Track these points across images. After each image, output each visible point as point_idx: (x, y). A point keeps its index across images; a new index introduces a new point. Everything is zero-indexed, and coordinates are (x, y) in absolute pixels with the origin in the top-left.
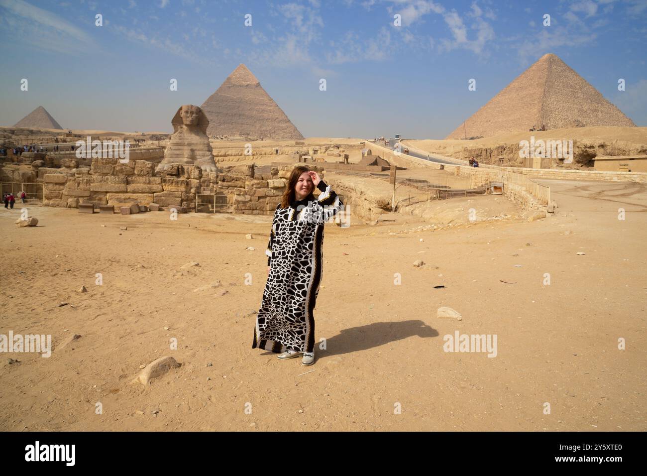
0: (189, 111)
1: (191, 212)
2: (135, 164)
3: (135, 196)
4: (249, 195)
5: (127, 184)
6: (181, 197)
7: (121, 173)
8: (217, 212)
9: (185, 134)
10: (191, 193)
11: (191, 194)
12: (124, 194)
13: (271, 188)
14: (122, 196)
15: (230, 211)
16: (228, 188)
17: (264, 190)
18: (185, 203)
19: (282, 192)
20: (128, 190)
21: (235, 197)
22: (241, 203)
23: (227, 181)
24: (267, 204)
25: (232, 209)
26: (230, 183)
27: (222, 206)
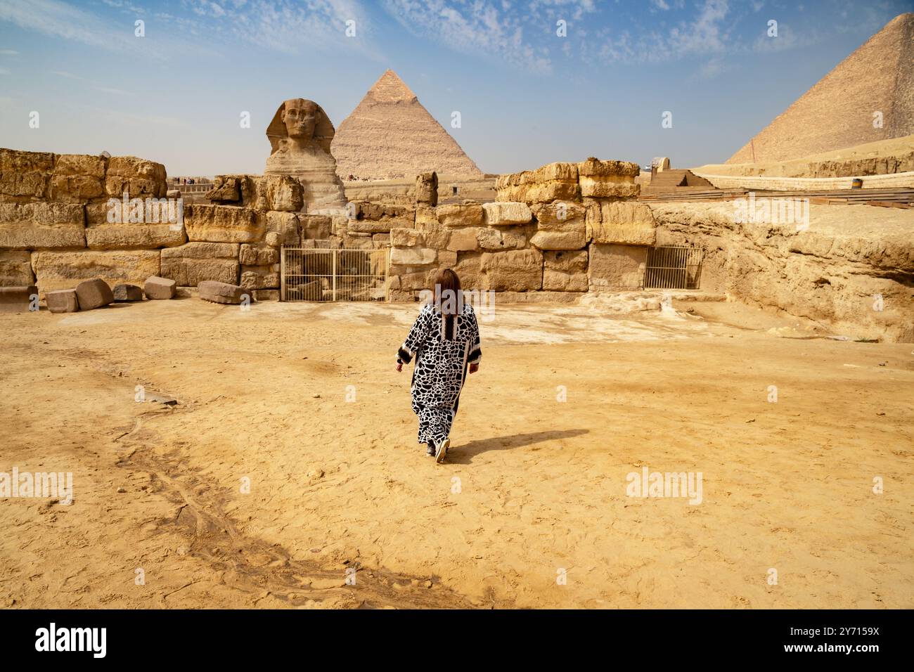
0: (298, 110)
1: (267, 299)
2: (106, 168)
3: (107, 258)
4: (432, 247)
5: (86, 225)
6: (237, 258)
7: (69, 193)
8: (339, 298)
9: (292, 155)
10: (265, 245)
11: (267, 250)
12: (79, 254)
13: (495, 226)
14: (73, 259)
15: (377, 294)
16: (372, 236)
17: (474, 232)
18: (249, 273)
19: (524, 238)
20: (90, 242)
21: (392, 255)
22: (409, 270)
23: (369, 219)
24: (484, 271)
25: (383, 290)
26: (376, 224)
27: (356, 283)
